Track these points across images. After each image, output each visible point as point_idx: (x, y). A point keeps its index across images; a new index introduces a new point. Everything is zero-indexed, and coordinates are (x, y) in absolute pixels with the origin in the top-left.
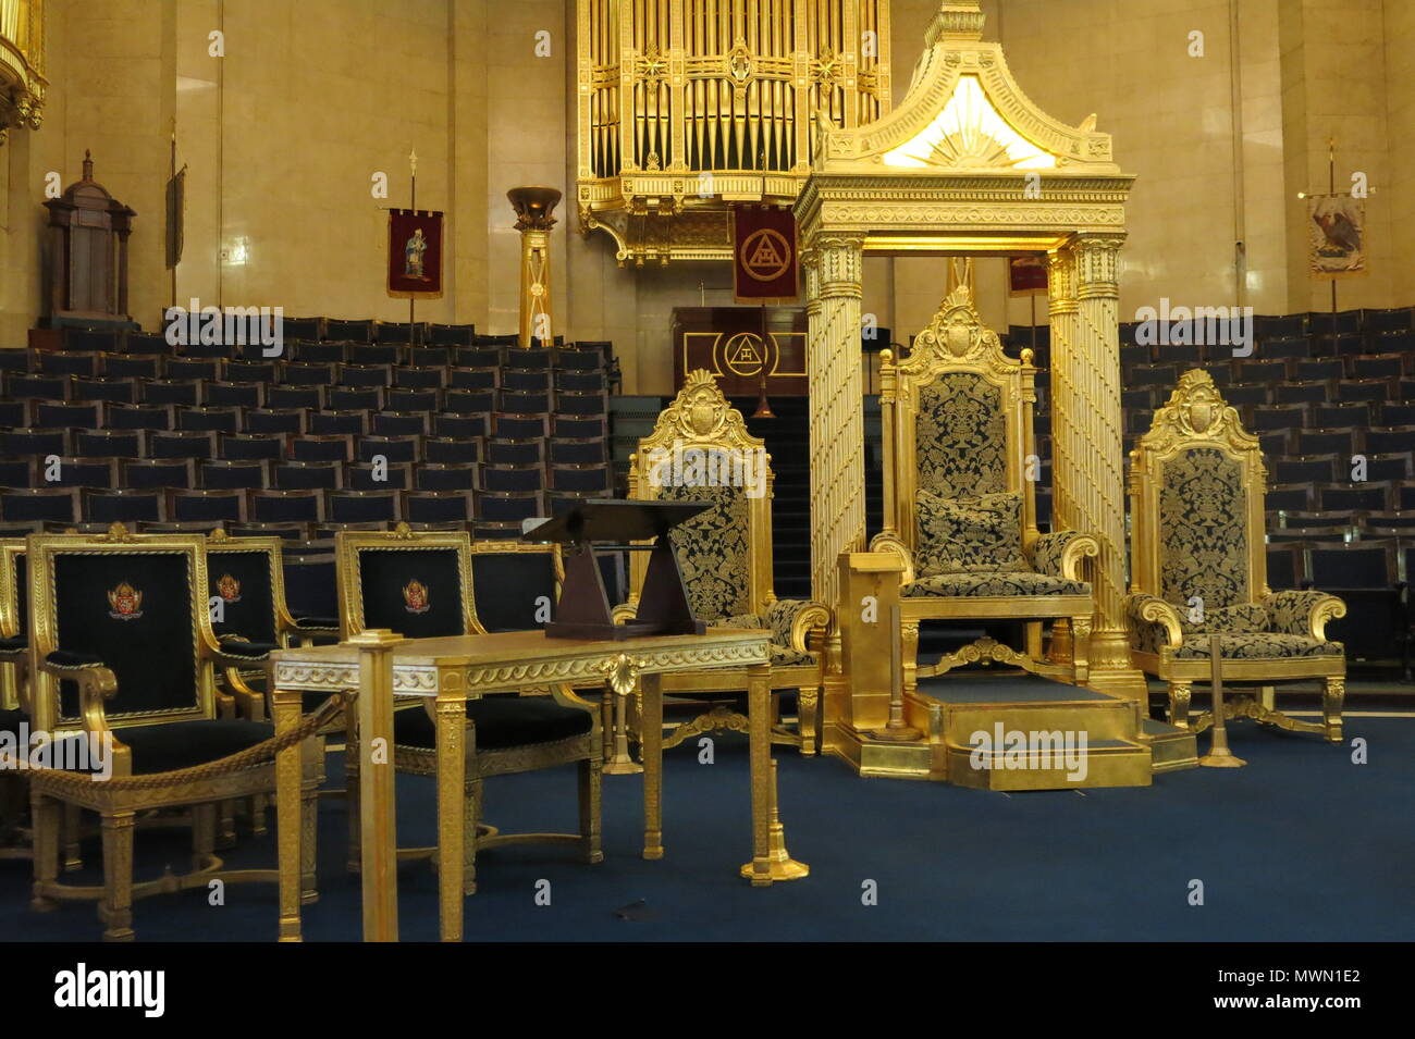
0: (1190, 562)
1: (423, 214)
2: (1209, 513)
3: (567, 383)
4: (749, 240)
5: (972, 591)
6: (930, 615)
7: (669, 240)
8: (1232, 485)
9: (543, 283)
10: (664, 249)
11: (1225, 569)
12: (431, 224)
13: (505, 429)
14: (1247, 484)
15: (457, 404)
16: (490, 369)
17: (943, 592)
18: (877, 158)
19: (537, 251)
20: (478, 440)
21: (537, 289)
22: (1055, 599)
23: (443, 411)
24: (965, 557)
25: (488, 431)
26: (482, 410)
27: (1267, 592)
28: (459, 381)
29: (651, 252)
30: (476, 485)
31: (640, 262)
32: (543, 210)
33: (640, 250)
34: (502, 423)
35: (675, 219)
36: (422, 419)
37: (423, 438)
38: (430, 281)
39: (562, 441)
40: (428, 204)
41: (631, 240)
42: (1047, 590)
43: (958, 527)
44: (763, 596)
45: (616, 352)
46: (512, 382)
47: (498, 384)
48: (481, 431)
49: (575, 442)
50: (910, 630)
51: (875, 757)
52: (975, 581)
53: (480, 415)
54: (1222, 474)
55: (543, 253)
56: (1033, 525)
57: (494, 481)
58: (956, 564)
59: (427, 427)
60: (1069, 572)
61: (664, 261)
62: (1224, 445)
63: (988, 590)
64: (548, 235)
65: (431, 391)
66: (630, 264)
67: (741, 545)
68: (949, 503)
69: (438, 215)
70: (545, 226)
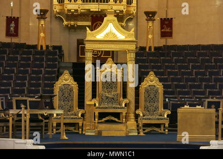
0: (148, 104)
1: (14, 17)
2: (152, 96)
3: (48, 60)
4: (95, 24)
5: (106, 108)
6: (100, 112)
7: (77, 20)
8: (157, 91)
9: (44, 33)
10: (75, 23)
11: (154, 106)
12: (16, 20)
13: (34, 72)
14: (159, 91)
15: (23, 66)
16: (30, 56)
17: (102, 108)
18: (95, 37)
19: (42, 25)
20: (27, 75)
21: (42, 35)
22: (119, 110)
23: (19, 67)
24: (108, 103)
25: (30, 72)
26: (28, 67)
27: (163, 110)
28: (23, 59)
29: (72, 23)
30: (27, 86)
31: (69, 26)
32: (44, 14)
33: (69, 22)
34: (33, 71)
35: (78, 15)
36: (14, 70)
37: (15, 75)
38: (16, 34)
39: (47, 75)
40: (16, 15)
41: (67, 20)
42: (119, 108)
43: (107, 98)
44: (76, 108)
45: (63, 48)
46: (35, 60)
47: (32, 60)
48: (28, 73)
49: (49, 76)
50: (97, 114)
51: (88, 132)
52: (107, 106)
53: (28, 69)
54: (155, 89)
55: (44, 26)
56: (122, 97)
57: (31, 85)
58: (106, 104)
59: (15, 72)
60: (123, 105)
61: (76, 25)
62: (155, 84)
63: (109, 108)
64: (45, 21)
65: (16, 62)
66: (67, 26)
67: (72, 100)
68: (106, 93)
69: (18, 18)
70: (44, 19)
